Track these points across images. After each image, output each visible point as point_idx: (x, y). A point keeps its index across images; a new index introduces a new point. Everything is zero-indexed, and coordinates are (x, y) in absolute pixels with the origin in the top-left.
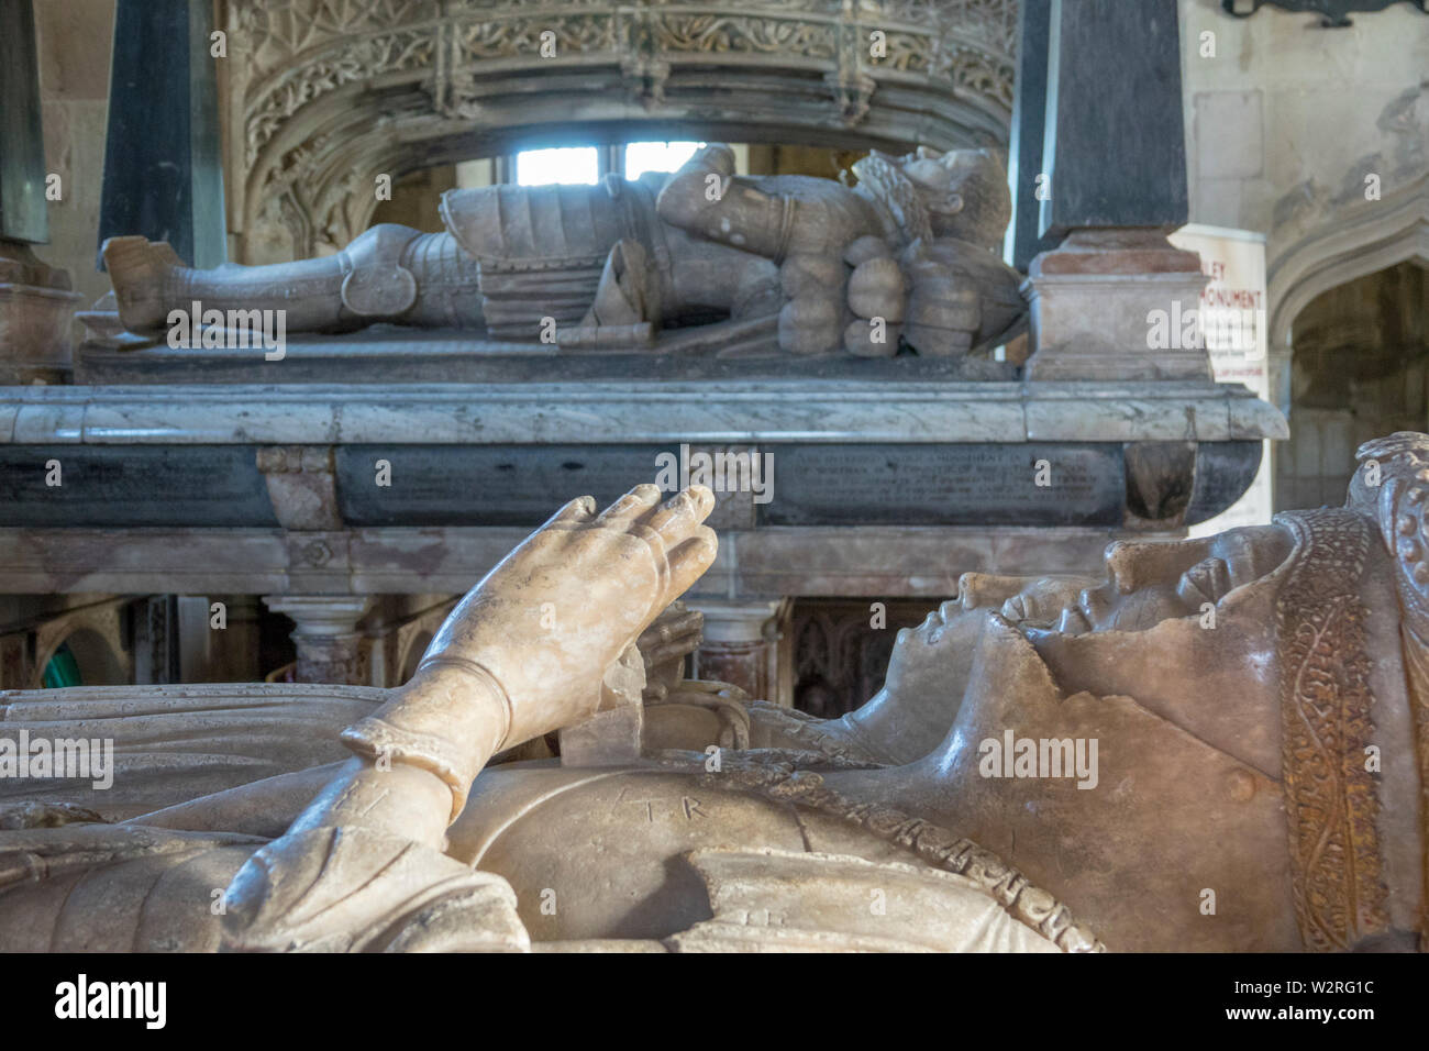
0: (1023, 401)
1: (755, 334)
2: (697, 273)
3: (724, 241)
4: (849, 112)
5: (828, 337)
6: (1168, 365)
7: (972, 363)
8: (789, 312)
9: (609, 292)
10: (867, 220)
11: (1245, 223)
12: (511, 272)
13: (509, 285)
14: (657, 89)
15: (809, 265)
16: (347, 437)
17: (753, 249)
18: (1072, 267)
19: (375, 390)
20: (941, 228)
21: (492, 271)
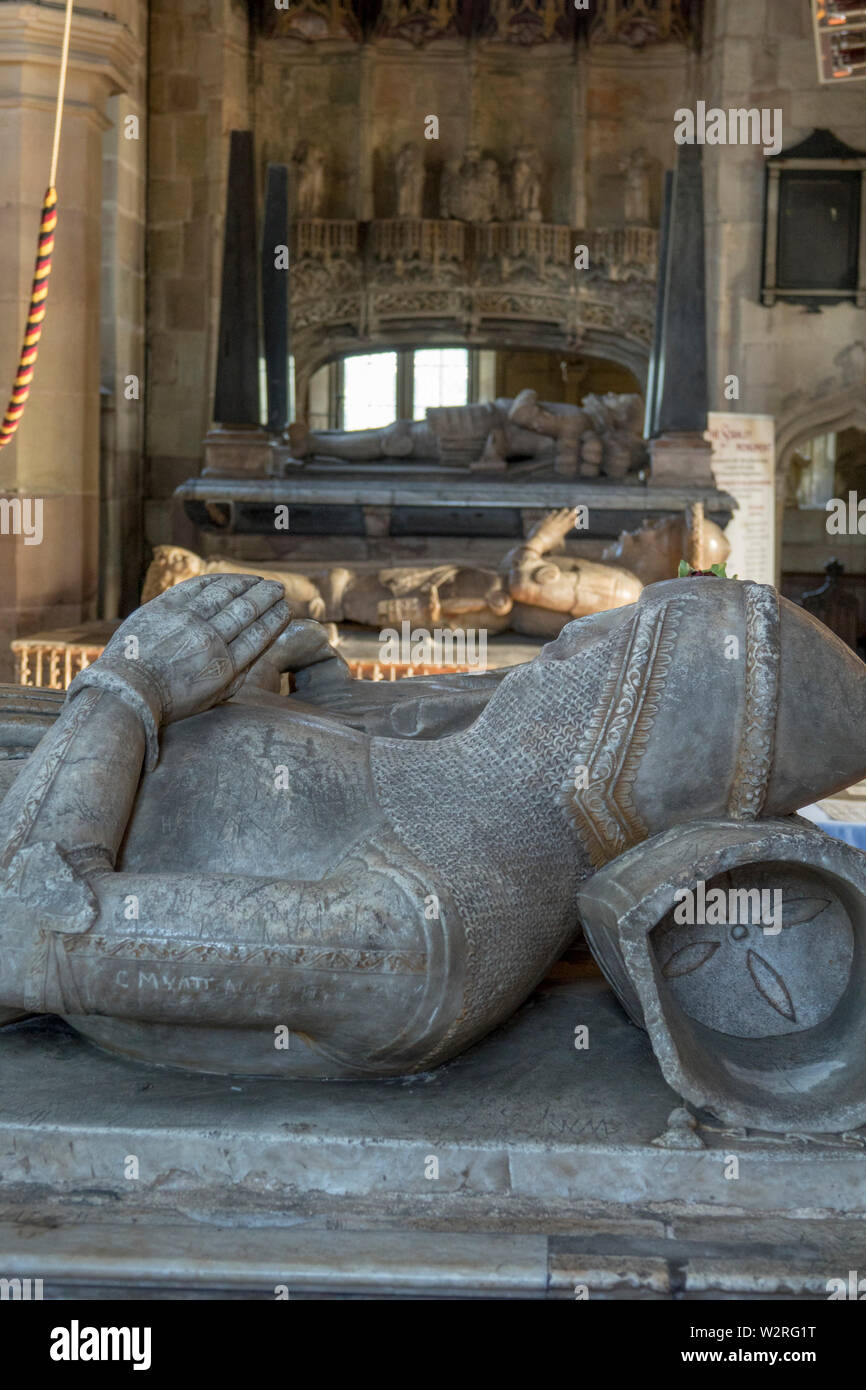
0: (646, 495)
1: (545, 467)
2: (522, 442)
3: (534, 431)
4: (572, 344)
5: (574, 469)
6: (700, 483)
7: (628, 480)
8: (559, 459)
9: (490, 448)
10: (589, 423)
11: (767, 410)
12: (452, 441)
13: (451, 445)
14: (474, 330)
15: (567, 441)
16: (397, 502)
17: (546, 433)
18: (665, 445)
19: (406, 485)
20: (617, 426)
21: (445, 440)
